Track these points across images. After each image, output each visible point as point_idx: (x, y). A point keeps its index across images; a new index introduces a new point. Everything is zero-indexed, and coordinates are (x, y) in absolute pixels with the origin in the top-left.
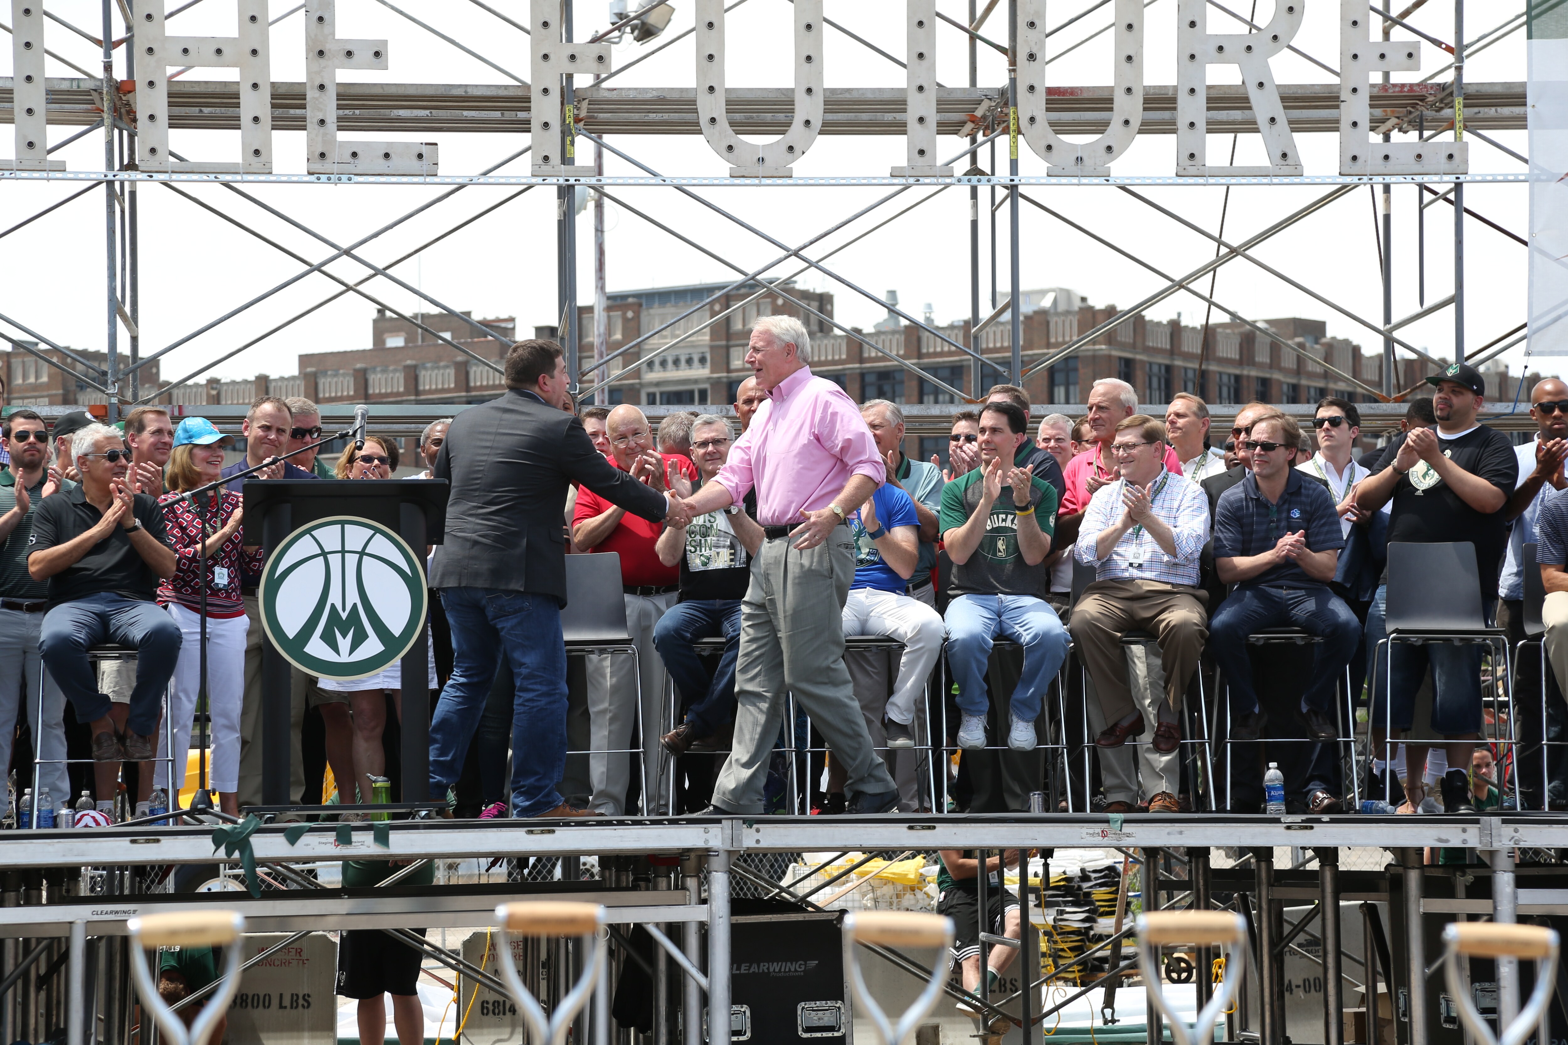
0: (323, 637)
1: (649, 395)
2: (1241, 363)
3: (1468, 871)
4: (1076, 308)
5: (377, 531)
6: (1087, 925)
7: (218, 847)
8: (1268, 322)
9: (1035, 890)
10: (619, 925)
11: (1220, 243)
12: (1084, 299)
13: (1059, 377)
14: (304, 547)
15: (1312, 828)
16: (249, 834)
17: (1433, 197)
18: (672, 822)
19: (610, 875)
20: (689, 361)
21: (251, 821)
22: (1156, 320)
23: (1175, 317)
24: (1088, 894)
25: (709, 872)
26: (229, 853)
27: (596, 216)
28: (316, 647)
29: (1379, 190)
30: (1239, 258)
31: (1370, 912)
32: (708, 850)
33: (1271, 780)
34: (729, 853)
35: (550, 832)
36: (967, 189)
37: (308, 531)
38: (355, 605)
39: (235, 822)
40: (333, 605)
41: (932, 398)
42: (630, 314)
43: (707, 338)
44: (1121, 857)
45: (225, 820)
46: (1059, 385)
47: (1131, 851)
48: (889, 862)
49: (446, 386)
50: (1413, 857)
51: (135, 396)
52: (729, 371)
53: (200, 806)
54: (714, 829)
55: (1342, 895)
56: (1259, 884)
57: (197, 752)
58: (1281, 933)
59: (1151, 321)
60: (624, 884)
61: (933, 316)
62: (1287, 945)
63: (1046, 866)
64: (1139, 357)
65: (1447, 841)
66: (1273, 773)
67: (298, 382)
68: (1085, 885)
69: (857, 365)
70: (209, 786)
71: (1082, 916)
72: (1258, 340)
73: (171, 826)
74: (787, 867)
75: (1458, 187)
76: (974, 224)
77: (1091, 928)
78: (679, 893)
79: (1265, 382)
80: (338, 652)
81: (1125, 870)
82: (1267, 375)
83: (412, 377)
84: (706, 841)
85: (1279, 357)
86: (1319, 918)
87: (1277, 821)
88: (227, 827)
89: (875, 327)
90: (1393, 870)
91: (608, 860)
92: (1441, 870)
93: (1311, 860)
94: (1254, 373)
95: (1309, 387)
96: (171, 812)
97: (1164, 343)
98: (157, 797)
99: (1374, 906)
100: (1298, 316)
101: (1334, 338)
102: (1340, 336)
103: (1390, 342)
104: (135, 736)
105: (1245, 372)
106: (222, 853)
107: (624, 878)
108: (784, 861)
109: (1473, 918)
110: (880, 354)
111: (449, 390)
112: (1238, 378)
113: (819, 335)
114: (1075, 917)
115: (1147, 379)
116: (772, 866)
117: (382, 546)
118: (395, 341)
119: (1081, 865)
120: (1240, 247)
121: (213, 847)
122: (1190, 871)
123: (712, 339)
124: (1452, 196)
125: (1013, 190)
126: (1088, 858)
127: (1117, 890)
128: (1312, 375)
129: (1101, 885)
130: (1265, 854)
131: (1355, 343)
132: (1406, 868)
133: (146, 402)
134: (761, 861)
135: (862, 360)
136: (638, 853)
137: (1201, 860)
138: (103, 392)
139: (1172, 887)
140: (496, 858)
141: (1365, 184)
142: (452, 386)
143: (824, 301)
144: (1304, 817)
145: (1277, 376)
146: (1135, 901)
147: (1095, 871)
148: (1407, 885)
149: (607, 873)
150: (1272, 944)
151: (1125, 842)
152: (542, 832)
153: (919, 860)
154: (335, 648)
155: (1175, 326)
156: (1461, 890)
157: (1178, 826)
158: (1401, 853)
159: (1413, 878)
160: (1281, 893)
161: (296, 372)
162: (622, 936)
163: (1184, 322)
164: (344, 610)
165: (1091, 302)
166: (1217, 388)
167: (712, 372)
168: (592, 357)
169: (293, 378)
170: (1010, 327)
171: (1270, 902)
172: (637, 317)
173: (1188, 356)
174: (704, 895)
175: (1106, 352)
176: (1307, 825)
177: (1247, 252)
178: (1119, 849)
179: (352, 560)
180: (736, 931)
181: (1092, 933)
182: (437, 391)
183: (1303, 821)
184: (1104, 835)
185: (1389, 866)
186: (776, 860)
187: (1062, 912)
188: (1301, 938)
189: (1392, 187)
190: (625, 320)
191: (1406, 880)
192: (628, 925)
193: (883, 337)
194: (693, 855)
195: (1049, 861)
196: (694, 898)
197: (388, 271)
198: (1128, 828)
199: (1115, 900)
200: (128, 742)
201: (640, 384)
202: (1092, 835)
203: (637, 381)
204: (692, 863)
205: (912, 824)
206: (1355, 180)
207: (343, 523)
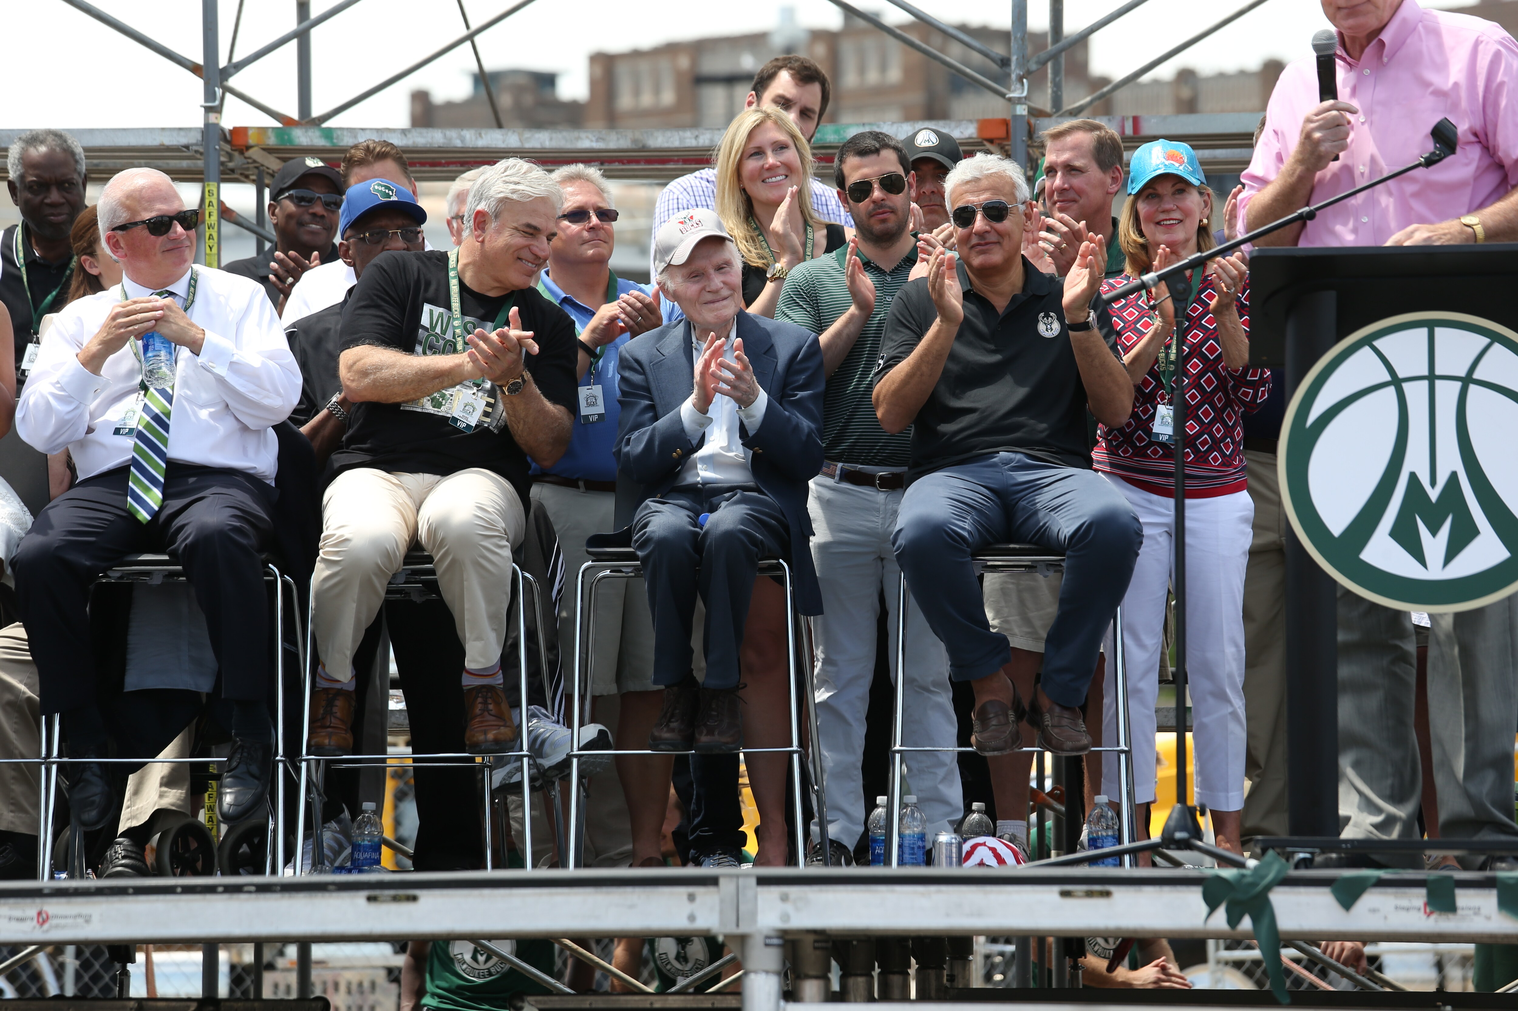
0: (1395, 534)
5: (1495, 337)
7: (1213, 906)
14: (1359, 369)
16: (1269, 888)
21: (1269, 865)
26: (1233, 920)
28: (1383, 552)
37: (1368, 341)
38: (1454, 473)
39: (1241, 865)
40: (1413, 477)
45: (1224, 861)
51: (1057, 102)
53: (1179, 835)
57: (1172, 736)
70: (1194, 798)
73: (1127, 870)
80: (1422, 561)
88: (1228, 873)
96: (1126, 844)
98: (1101, 816)
104: (1057, 709)
106: (1220, 920)
117: (1504, 364)
121: (1204, 908)
133: (1075, 113)
138: (1003, 95)
154: (1418, 553)
164: (1433, 484)
179: (1447, 393)
200: (1048, 720)
207: (1431, 325)
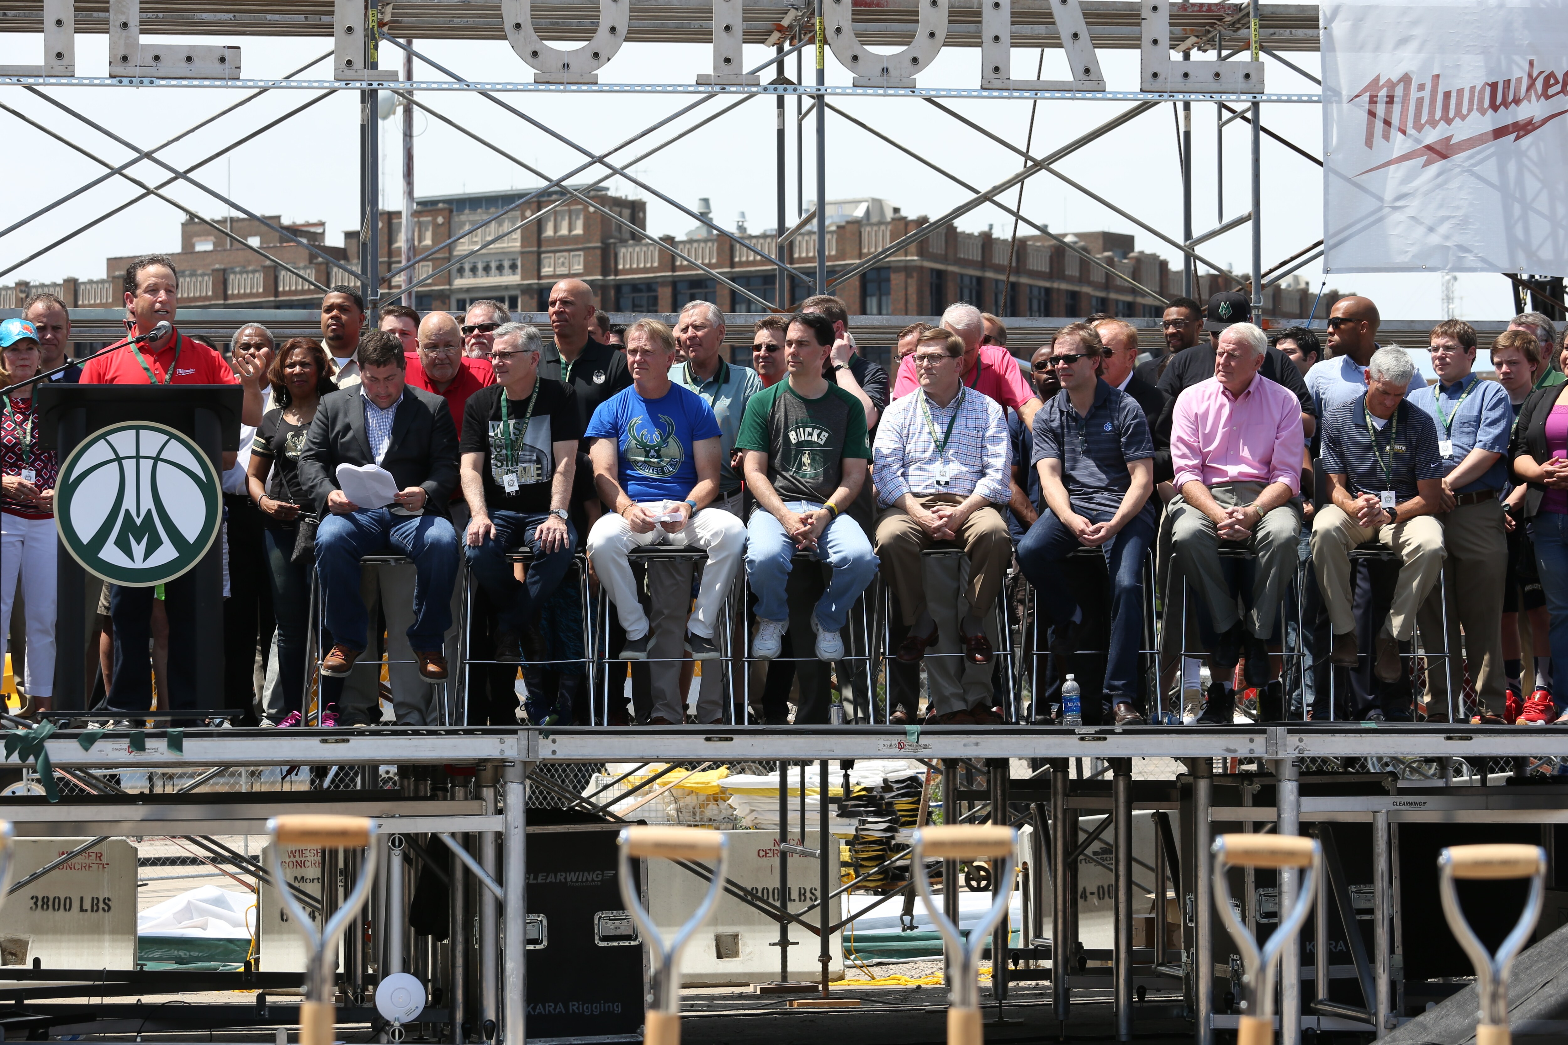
0: (117, 543)
1: (458, 301)
2: (1050, 276)
3: (1255, 779)
4: (889, 219)
5: (172, 436)
6: (889, 834)
7: (10, 751)
8: (1076, 235)
9: (835, 800)
10: (417, 834)
11: (1026, 156)
12: (896, 210)
13: (871, 287)
14: (98, 452)
15: (1105, 739)
16: (44, 740)
17: (1231, 115)
18: (467, 732)
19: (409, 784)
20: (500, 268)
22: (968, 231)
23: (986, 229)
24: (890, 804)
25: (506, 783)
27: (405, 121)
28: (110, 553)
29: (1180, 106)
30: (1043, 172)
31: (1162, 820)
32: (504, 761)
33: (1068, 692)
34: (525, 763)
35: (344, 741)
36: (774, 98)
37: (103, 436)
38: (149, 511)
40: (127, 511)
41: (744, 307)
42: (440, 220)
43: (518, 244)
44: (924, 769)
46: (872, 295)
47: (934, 762)
48: (689, 773)
49: (255, 291)
50: (1203, 767)
52: (539, 277)
54: (510, 740)
55: (1134, 804)
56: (1055, 794)
58: (1076, 841)
59: (963, 233)
60: (422, 794)
61: (746, 225)
62: (1082, 853)
63: (846, 777)
64: (951, 268)
65: (1235, 751)
66: (1070, 684)
67: (106, 285)
68: (887, 796)
69: (670, 274)
71: (884, 826)
72: (1067, 254)
74: (590, 776)
75: (1256, 105)
76: (781, 134)
77: (893, 838)
78: (476, 803)
79: (1074, 296)
80: (132, 559)
81: (928, 780)
82: (1076, 288)
83: (222, 281)
84: (502, 751)
85: (1089, 271)
86: (1112, 826)
87: (1071, 732)
88: (22, 732)
89: (687, 234)
90: (1184, 780)
91: (408, 769)
92: (1230, 779)
93: (1107, 769)
94: (1064, 286)
95: (1117, 301)
97: (976, 255)
99: (1165, 814)
100: (1106, 230)
101: (1142, 253)
102: (1148, 251)
103: (1190, 257)
105: (1055, 285)
106: (16, 758)
107: (422, 787)
108: (587, 770)
109: (1257, 827)
110: (685, 263)
111: (257, 295)
112: (1048, 291)
113: (631, 242)
114: (876, 827)
115: (958, 290)
116: (576, 776)
117: (177, 451)
118: (204, 246)
119: (883, 776)
120: (1044, 160)
121: (5, 752)
122: (988, 782)
123: (522, 246)
124: (1249, 115)
125: (820, 101)
126: (890, 769)
127: (919, 800)
128: (1121, 290)
129: (903, 795)
130: (1061, 764)
131: (1162, 258)
132: (1196, 778)
134: (564, 771)
135: (674, 268)
136: (435, 763)
137: (999, 771)
139: (972, 797)
140: (293, 767)
141: (1166, 101)
142: (261, 290)
143: (636, 210)
144: (1097, 728)
145: (1086, 289)
146: (937, 811)
147: (897, 782)
148: (1196, 794)
149: (406, 782)
150: (1066, 854)
151: (924, 753)
152: (337, 741)
153: (723, 770)
154: (130, 554)
155: (986, 239)
156: (1248, 798)
157: (974, 738)
158: (1191, 762)
159: (1203, 787)
160: (1076, 802)
161: (104, 276)
162: (420, 847)
163: (995, 235)
164: (138, 516)
165: (903, 213)
166: (1027, 302)
167: (523, 279)
168: (400, 262)
169: (102, 282)
170: (815, 237)
171: (1065, 811)
172: (449, 221)
173: (998, 269)
174: (500, 805)
175: (918, 264)
176: (1100, 737)
177: (1051, 166)
178: (921, 761)
179: (146, 466)
180: (531, 842)
181: (893, 842)
182: (245, 295)
183: (1096, 733)
184: (901, 746)
185: (1180, 776)
186: (580, 770)
187: (864, 822)
188: (1096, 846)
189: (1192, 104)
190: (436, 226)
191: (1196, 789)
192: (426, 834)
193: (695, 245)
194: (489, 766)
195: (850, 772)
196: (491, 808)
197: (189, 175)
198: (924, 740)
199: (917, 810)
201: (450, 290)
202: (889, 746)
203: (447, 287)
204: (488, 774)
205: (709, 735)
206: (1156, 96)
207: (138, 428)
